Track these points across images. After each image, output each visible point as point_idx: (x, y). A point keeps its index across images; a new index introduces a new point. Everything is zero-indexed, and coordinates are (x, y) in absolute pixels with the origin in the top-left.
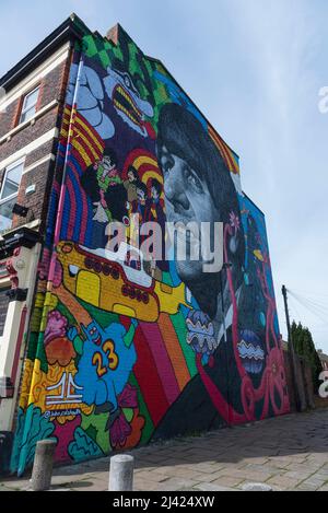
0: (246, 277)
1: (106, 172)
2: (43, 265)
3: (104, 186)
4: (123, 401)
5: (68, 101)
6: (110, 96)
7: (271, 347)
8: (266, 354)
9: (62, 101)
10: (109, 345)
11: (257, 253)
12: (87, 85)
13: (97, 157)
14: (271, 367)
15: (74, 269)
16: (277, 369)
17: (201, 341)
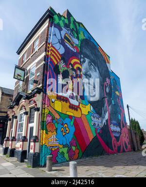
0: (113, 101)
1: (62, 66)
2: (44, 99)
3: (61, 71)
4: (72, 144)
5: (48, 41)
6: (63, 38)
7: (123, 127)
8: (121, 130)
9: (47, 42)
10: (66, 125)
11: (117, 93)
12: (55, 35)
13: (59, 61)
14: (123, 135)
15: (53, 100)
16: (126, 135)
17: (97, 124)
